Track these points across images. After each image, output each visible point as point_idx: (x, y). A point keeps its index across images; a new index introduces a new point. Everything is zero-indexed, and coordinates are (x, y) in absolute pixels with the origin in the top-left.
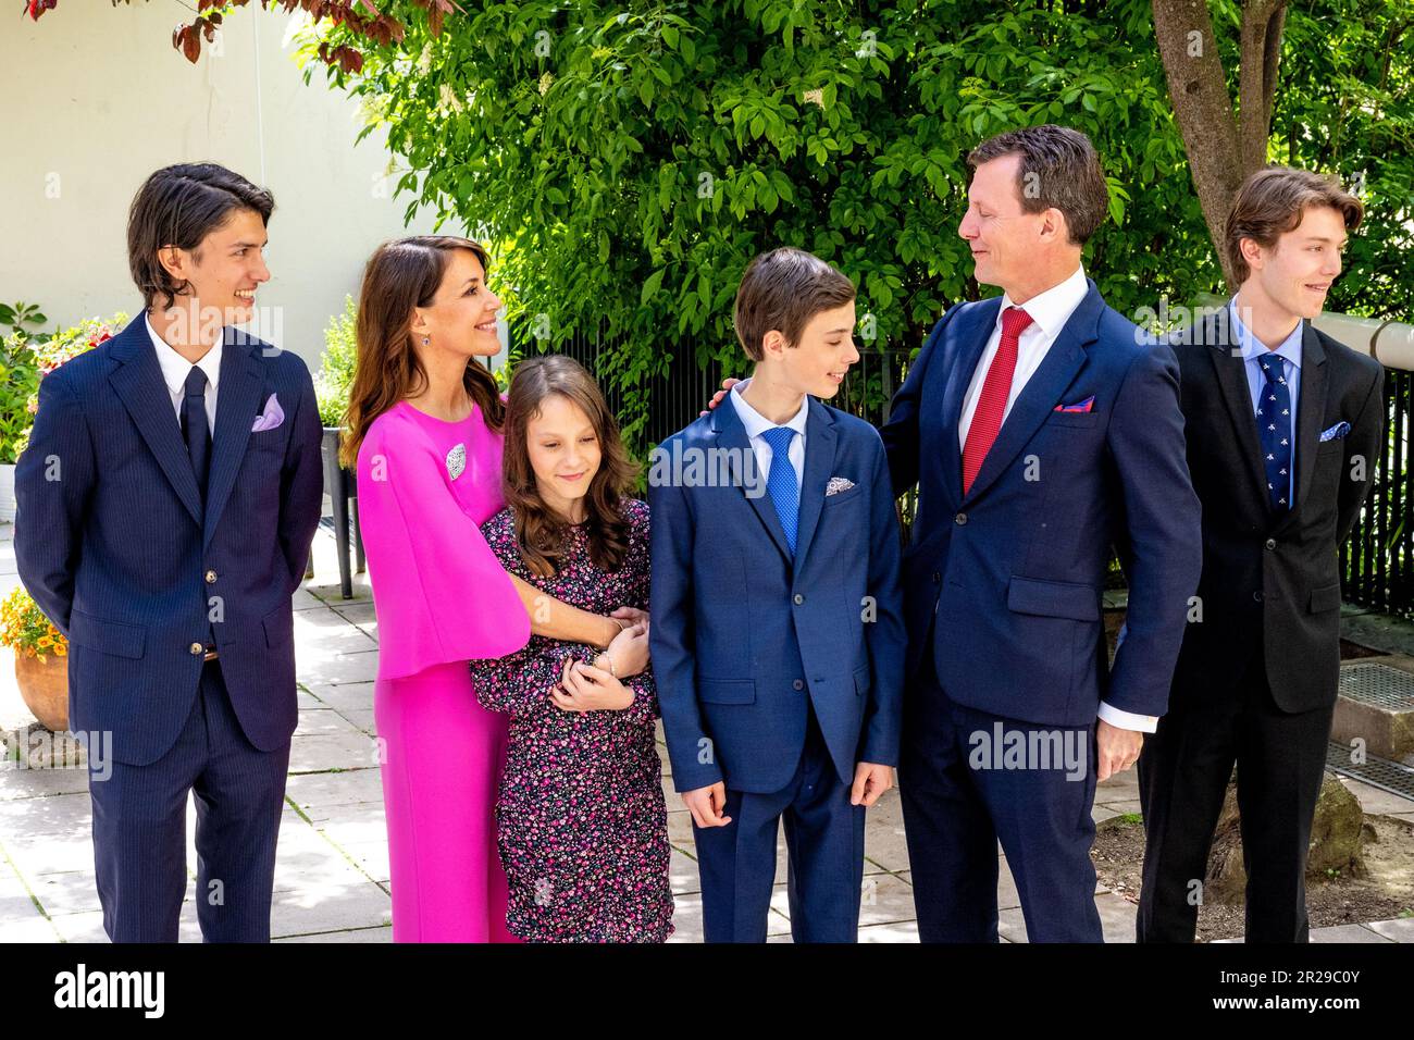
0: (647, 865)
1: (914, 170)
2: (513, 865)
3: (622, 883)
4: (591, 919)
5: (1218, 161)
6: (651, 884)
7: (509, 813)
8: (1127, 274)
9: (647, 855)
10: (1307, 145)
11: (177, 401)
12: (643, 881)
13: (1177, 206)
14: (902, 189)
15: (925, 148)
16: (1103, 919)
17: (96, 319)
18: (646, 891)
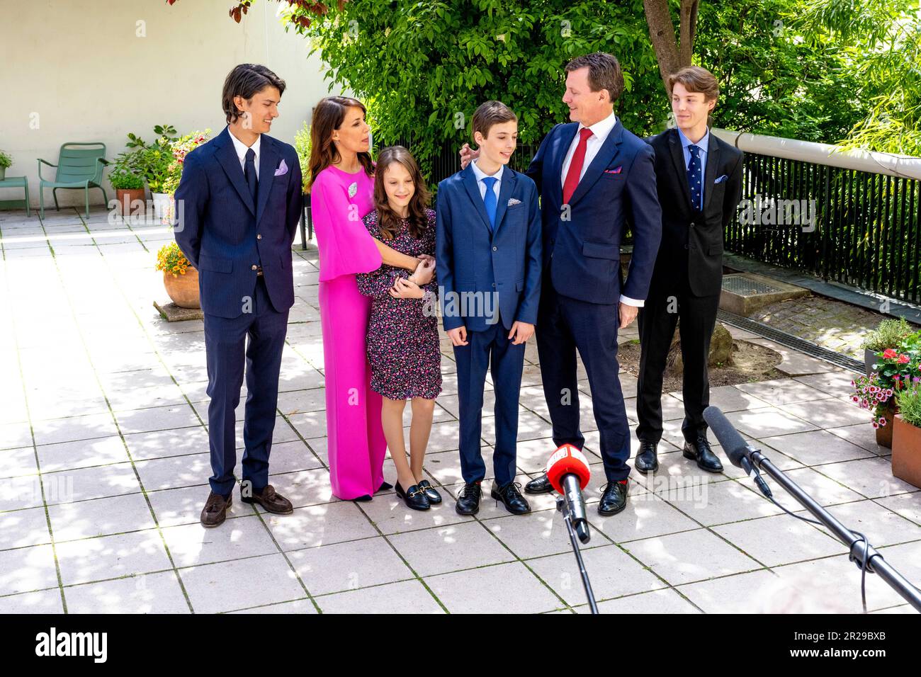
0: (430, 363)
1: (543, 69)
2: (373, 362)
3: (420, 370)
4: (406, 385)
5: (671, 64)
6: (432, 371)
7: (372, 339)
8: (633, 112)
9: (431, 359)
10: (709, 58)
11: (243, 163)
12: (429, 370)
13: (654, 84)
14: (538, 76)
15: (548, 59)
16: (622, 384)
17: (197, 132)
18: (430, 374)
